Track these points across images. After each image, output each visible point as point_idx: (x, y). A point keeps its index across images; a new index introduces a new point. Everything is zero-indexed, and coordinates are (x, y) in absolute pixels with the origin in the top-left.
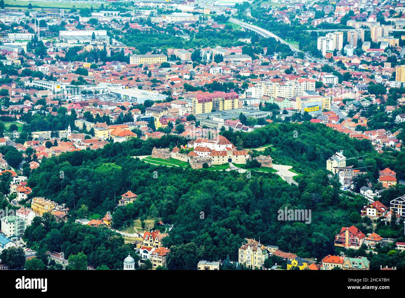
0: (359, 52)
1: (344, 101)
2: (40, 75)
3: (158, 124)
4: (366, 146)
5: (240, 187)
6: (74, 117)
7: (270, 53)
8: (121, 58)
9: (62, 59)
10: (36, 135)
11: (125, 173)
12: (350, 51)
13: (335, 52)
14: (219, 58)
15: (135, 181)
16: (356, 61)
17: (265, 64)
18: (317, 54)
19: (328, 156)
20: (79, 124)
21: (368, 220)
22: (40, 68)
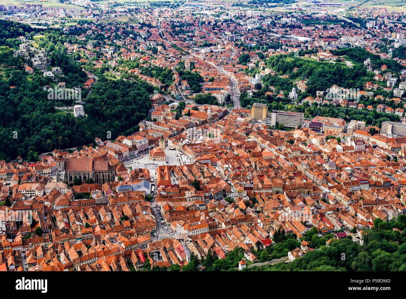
0: (380, 28)
1: (373, 44)
2: (273, 32)
3: (309, 48)
4: (378, 57)
5: (333, 67)
6: (282, 45)
7: (350, 27)
8: (300, 27)
9: (281, 27)
10: (269, 50)
11: (295, 61)
12: (377, 28)
13: (372, 28)
14: (332, 28)
15: (298, 64)
16: (379, 31)
17: (347, 31)
18: (366, 28)
19: (365, 59)
20: (283, 47)
21: (375, 80)
22: (273, 30)
